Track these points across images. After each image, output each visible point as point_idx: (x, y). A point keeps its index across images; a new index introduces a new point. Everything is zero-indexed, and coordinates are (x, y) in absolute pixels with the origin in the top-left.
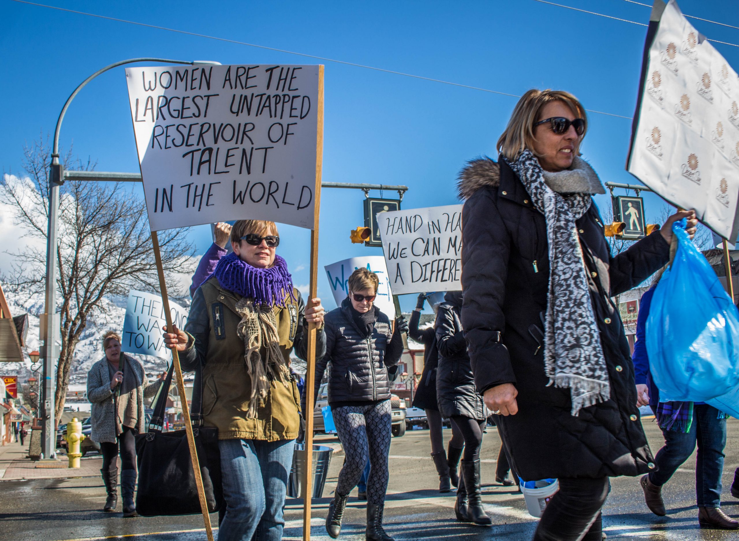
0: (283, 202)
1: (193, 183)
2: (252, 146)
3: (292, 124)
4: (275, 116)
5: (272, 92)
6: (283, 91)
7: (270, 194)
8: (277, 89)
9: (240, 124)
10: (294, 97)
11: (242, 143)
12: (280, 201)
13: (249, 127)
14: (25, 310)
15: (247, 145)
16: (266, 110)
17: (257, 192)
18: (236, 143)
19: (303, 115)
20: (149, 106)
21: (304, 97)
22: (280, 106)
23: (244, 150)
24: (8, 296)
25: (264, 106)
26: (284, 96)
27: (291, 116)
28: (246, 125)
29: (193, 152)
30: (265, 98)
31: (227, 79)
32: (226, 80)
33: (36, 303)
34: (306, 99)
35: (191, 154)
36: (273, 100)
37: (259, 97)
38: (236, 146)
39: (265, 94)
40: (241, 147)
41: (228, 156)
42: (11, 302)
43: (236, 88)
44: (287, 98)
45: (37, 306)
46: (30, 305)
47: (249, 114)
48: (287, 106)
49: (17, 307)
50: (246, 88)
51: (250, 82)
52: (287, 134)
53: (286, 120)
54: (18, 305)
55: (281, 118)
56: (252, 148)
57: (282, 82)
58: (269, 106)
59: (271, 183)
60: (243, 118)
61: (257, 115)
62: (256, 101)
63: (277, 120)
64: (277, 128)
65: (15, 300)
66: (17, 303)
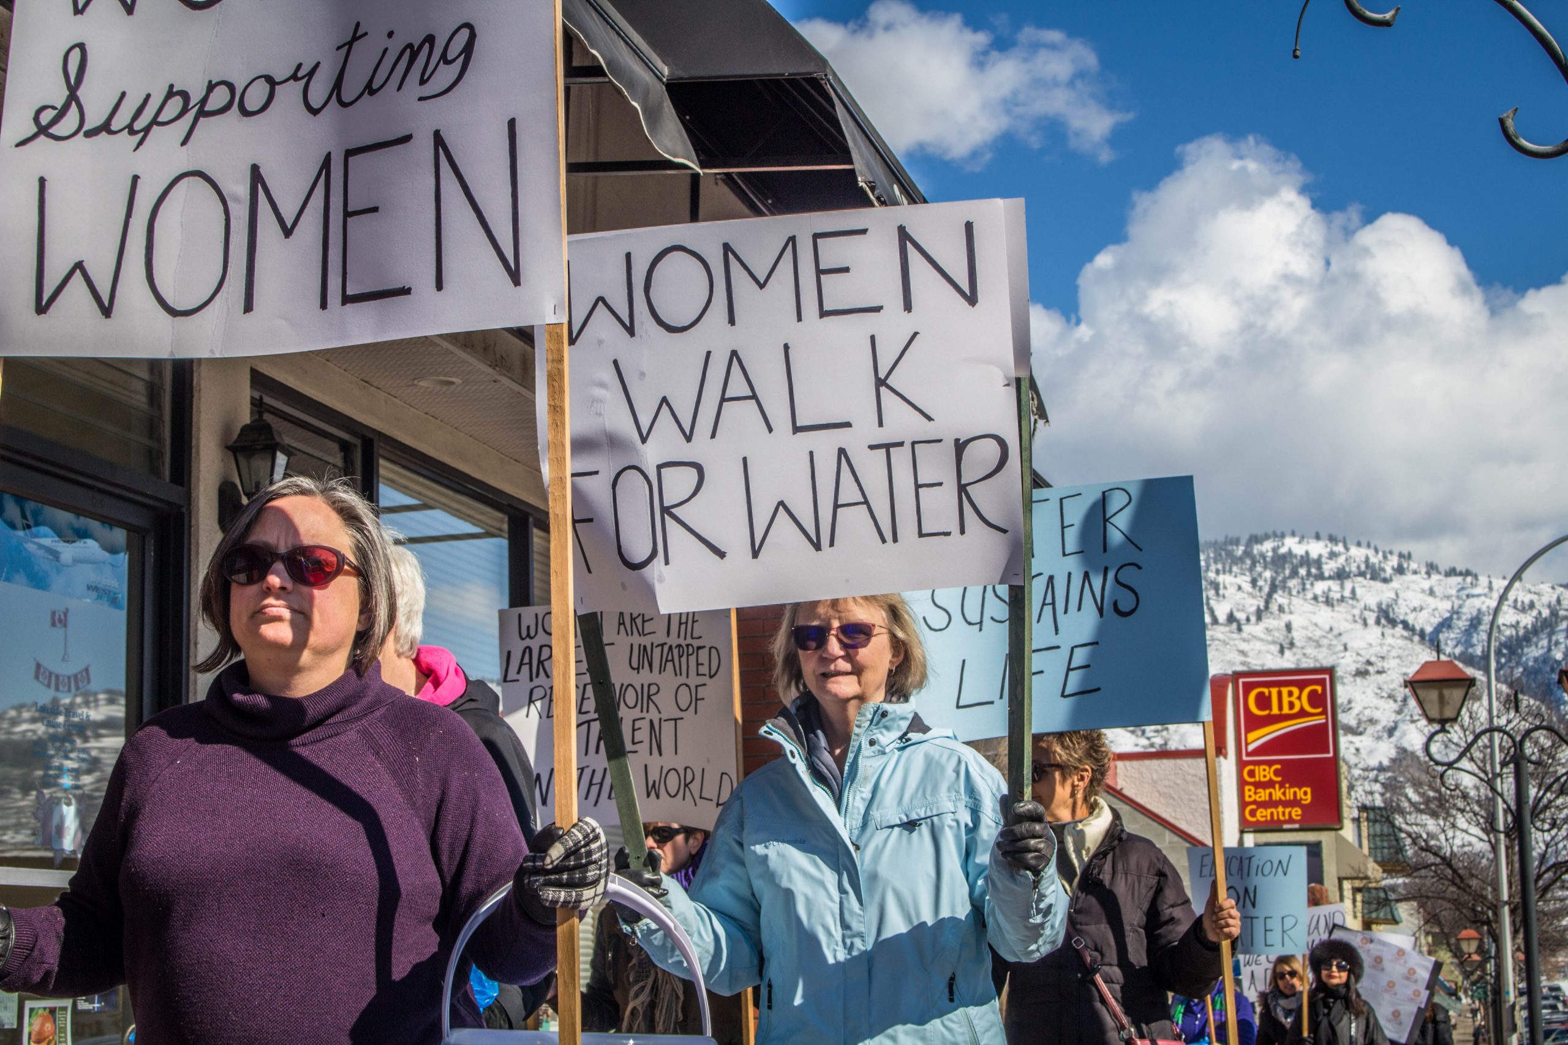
0: (701, 797)
1: (588, 767)
2: (660, 716)
3: (700, 686)
4: (681, 674)
5: (673, 640)
6: (685, 639)
7: (686, 785)
8: (679, 637)
9: (642, 685)
10: (699, 648)
11: (648, 711)
12: (697, 796)
13: (654, 689)
14: (1416, 638)
15: (653, 714)
16: (670, 665)
17: (673, 782)
18: (642, 711)
19: (712, 674)
20: (526, 660)
21: (710, 648)
22: (684, 660)
23: (651, 722)
24: (1353, 591)
25: (667, 661)
26: (688, 646)
27: (698, 675)
28: (649, 685)
29: (589, 722)
30: (666, 648)
31: (622, 623)
32: (620, 624)
33: (1455, 612)
34: (713, 651)
35: (586, 725)
36: (676, 651)
37: (660, 648)
38: (642, 715)
39: (665, 644)
40: (648, 716)
41: (634, 730)
42: (1367, 614)
43: (632, 634)
44: (691, 649)
45: (1462, 624)
46: (1436, 621)
47: (651, 671)
48: (693, 659)
49: (1388, 631)
50: (644, 635)
51: (648, 627)
52: (697, 700)
53: (694, 680)
54: (1393, 623)
55: (687, 677)
56: (660, 719)
57: (683, 627)
58: (673, 660)
59: (686, 769)
60: (645, 677)
61: (660, 673)
62: (657, 652)
63: (682, 679)
64: (684, 691)
65: (1379, 605)
66: (1387, 617)
